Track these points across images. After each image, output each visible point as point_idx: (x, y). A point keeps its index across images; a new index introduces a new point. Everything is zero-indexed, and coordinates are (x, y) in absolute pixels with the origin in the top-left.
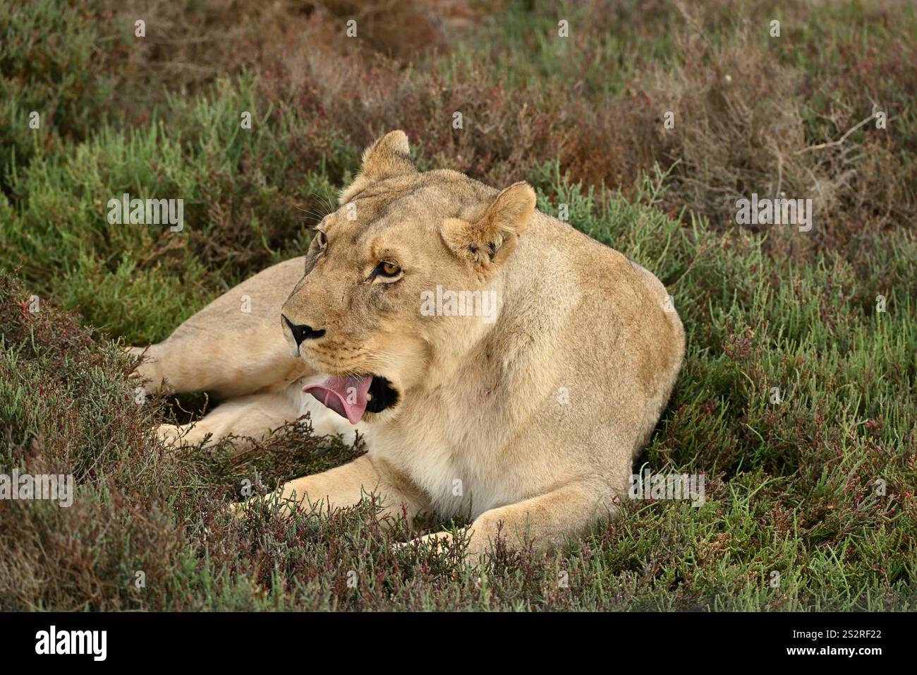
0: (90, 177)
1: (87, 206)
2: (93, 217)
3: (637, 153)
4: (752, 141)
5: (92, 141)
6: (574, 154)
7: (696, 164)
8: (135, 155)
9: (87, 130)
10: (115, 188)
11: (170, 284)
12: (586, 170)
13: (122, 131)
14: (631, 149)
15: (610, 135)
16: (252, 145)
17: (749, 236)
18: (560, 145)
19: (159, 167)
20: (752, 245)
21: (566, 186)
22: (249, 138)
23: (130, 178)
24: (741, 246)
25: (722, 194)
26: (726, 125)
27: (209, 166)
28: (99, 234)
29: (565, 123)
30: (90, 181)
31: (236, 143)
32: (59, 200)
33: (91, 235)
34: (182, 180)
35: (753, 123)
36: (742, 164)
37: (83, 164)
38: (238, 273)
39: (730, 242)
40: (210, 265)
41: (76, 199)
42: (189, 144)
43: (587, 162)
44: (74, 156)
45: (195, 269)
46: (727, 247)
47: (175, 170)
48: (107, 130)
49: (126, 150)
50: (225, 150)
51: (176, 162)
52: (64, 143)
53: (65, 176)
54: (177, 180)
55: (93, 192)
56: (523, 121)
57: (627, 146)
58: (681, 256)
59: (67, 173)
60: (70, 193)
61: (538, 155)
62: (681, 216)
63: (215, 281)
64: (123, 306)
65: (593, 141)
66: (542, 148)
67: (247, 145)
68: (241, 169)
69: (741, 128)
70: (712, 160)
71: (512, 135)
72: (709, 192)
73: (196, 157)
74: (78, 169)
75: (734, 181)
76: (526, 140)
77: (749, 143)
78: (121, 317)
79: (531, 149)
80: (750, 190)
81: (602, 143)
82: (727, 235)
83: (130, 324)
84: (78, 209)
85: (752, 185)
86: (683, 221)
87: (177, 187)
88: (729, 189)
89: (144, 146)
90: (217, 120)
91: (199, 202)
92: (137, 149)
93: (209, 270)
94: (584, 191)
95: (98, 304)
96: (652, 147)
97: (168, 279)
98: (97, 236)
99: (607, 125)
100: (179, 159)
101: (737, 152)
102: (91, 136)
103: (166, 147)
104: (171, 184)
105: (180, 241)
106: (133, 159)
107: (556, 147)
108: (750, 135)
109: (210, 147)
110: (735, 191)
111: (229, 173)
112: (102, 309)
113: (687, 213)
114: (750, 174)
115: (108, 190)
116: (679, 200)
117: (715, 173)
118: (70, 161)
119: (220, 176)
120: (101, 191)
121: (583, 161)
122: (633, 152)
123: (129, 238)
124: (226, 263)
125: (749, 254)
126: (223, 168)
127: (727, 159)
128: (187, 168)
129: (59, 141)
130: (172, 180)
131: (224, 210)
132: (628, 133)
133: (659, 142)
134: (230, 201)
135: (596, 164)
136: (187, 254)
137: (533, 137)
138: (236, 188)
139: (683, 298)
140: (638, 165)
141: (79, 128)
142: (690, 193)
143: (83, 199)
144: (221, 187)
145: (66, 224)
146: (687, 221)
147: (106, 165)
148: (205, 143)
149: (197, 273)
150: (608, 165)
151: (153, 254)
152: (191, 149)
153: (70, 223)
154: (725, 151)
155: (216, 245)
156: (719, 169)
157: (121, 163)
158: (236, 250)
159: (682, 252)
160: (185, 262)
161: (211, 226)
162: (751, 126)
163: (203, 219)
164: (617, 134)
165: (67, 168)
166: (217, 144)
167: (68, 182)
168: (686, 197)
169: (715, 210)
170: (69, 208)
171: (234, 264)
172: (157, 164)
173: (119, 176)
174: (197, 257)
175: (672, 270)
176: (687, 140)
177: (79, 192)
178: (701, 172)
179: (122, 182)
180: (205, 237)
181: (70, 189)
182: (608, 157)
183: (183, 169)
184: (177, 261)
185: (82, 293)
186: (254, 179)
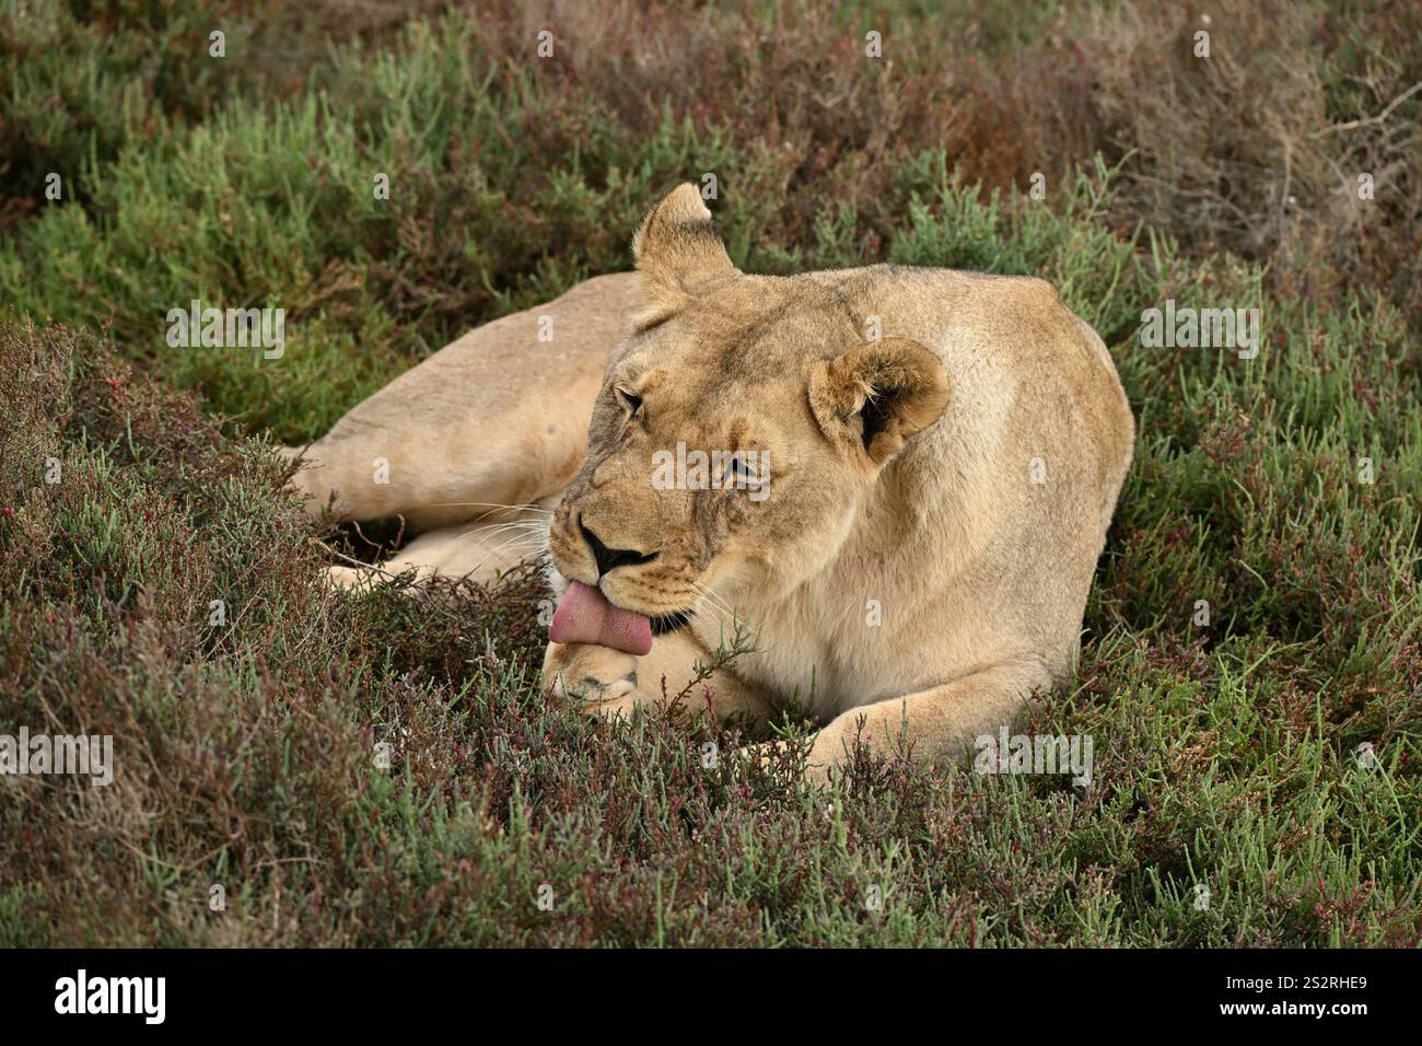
0: (212, 177)
1: (210, 223)
2: (218, 241)
3: (1063, 137)
4: (1243, 117)
5: (214, 121)
6: (967, 138)
7: (1157, 154)
8: (283, 143)
9: (206, 104)
10: (252, 195)
11: (339, 344)
12: (985, 164)
13: (262, 106)
14: (1054, 131)
15: (1021, 109)
16: (465, 126)
17: (1240, 266)
18: (944, 125)
19: (320, 163)
20: (1245, 281)
21: (956, 189)
22: (459, 116)
23: (274, 179)
24: (1229, 283)
25: (1197, 200)
26: (1202, 92)
27: (398, 162)
28: (228, 266)
29: (950, 91)
30: (213, 185)
31: (440, 125)
32: (164, 214)
33: (215, 269)
34: (356, 183)
35: (1245, 89)
36: (1228, 153)
37: (202, 158)
38: (444, 326)
39: (1211, 276)
40: (401, 315)
41: (190, 213)
42: (367, 127)
43: (986, 151)
44: (188, 145)
45: (378, 322)
46: (1207, 283)
47: (346, 167)
48: (237, 104)
49: (268, 136)
50: (422, 136)
51: (346, 154)
52: (171, 124)
53: (174, 176)
54: (348, 183)
55: (217, 202)
56: (887, 89)
57: (1048, 126)
58: (1135, 298)
59: (177, 172)
60: (181, 202)
61: (910, 141)
62: (1135, 236)
63: (408, 341)
64: (266, 380)
65: (995, 119)
66: (917, 130)
67: (456, 127)
68: (447, 164)
69: (1226, 98)
70: (1181, 147)
71: (870, 110)
72: (1178, 197)
73: (377, 147)
74: (194, 166)
75: (1217, 180)
76: (892, 117)
77: (1239, 122)
78: (265, 397)
79: (899, 132)
80: (1240, 193)
81: (1010, 122)
82: (1206, 264)
83: (278, 409)
84: (194, 228)
85: (1243, 185)
86: (1139, 244)
87: (349, 193)
88: (1207, 192)
89: (297, 129)
90: (411, 89)
91: (382, 216)
92: (285, 135)
93: (399, 323)
94: (984, 198)
95: (228, 377)
96: (1088, 127)
97: (335, 337)
98: (224, 271)
99: (1016, 94)
100: (351, 150)
101: (1220, 134)
102: (212, 112)
103: (330, 131)
104: (339, 189)
105: (354, 278)
106: (279, 150)
107: (938, 129)
108: (1240, 107)
109: (399, 130)
110: (1216, 195)
111: (429, 172)
112: (234, 384)
113: (1144, 230)
114: (1241, 169)
115: (241, 199)
116: (1131, 210)
117: (1185, 167)
118: (182, 154)
119: (415, 176)
120: (230, 201)
121: (980, 149)
122: (1058, 135)
123: (274, 273)
124: (427, 311)
125: (1242, 294)
126: (420, 163)
127: (1204, 146)
128: (364, 164)
129: (164, 121)
130: (340, 182)
131: (422, 229)
132: (1050, 105)
133: (1099, 120)
134: (431, 215)
135: (1000, 154)
136: (365, 297)
137: (901, 114)
138: (440, 194)
139: (1138, 364)
140: (1066, 155)
141: (194, 102)
142: (1147, 199)
143: (202, 213)
144: (417, 192)
145: (177, 253)
146: (1144, 242)
147: (237, 159)
148: (392, 124)
149: (381, 328)
150: (1019, 156)
151: (312, 298)
152: (370, 134)
153: (182, 250)
154: (1201, 133)
155: (410, 284)
156: (1193, 161)
157: (260, 157)
158: (440, 290)
159: (1138, 292)
160: (362, 310)
161: (402, 253)
162: (1241, 93)
163: (389, 243)
164: (1033, 107)
165: (177, 164)
166: (409, 125)
167: (179, 186)
168: (1141, 206)
169: (1186, 226)
170: (182, 227)
171: (437, 314)
172: (317, 158)
173: (258, 176)
174: (381, 303)
175: (1122, 320)
176: (1142, 117)
177: (196, 202)
178: (1164, 166)
179: (262, 186)
180: (392, 270)
181: (182, 197)
182: (1019, 144)
183: (358, 165)
184: (349, 309)
185: (202, 359)
186: (468, 180)
